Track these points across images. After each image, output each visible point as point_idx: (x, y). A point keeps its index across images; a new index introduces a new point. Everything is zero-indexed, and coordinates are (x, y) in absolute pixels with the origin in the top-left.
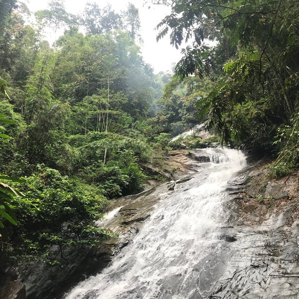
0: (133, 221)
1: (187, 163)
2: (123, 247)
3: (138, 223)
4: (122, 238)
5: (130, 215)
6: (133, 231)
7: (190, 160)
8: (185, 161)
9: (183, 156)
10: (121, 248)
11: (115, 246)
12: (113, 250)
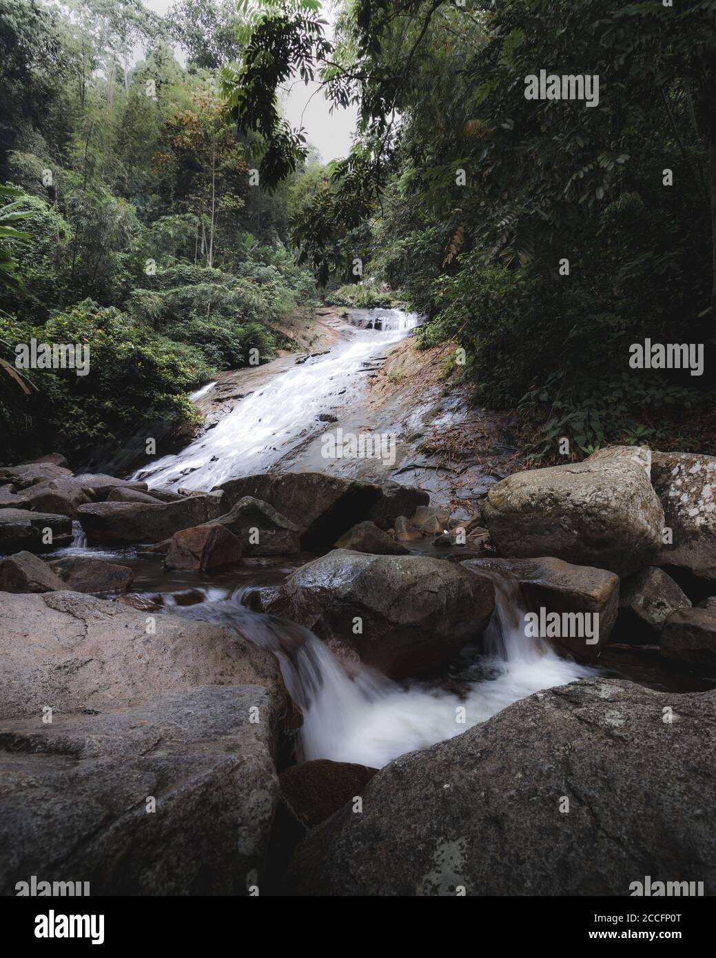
0: (228, 398)
1: (338, 329)
2: (210, 428)
3: (235, 401)
4: (210, 419)
5: (226, 390)
6: (227, 410)
7: (344, 324)
8: (336, 325)
9: (334, 318)
10: (207, 429)
11: (200, 426)
12: (197, 431)
